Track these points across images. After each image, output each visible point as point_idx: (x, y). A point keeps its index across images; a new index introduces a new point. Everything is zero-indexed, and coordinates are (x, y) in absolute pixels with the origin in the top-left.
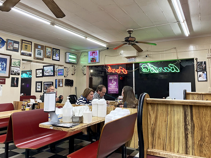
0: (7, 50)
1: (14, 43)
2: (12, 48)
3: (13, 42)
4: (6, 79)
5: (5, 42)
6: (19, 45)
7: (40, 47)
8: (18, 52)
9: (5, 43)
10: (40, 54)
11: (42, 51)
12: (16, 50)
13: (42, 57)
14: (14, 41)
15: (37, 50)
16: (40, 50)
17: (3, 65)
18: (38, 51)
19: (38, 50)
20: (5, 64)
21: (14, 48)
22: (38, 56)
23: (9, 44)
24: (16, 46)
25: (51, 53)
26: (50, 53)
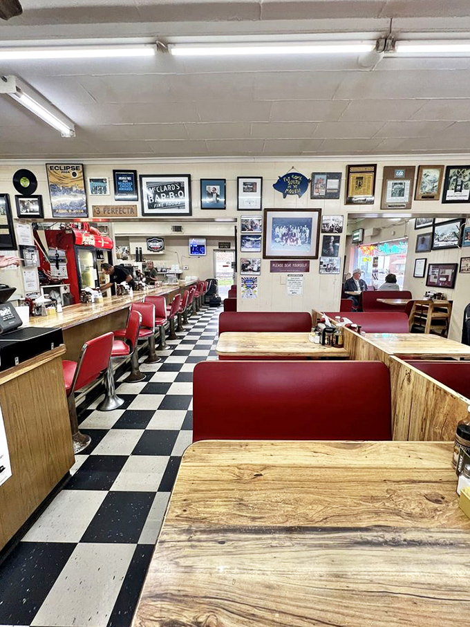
0: (313, 197)
1: (328, 178)
2: (322, 192)
3: (325, 177)
4: (311, 261)
5: (309, 181)
6: (340, 181)
7: (400, 173)
8: (338, 198)
9: (309, 184)
10: (401, 193)
11: (408, 182)
12: (333, 195)
13: (407, 201)
14: (328, 173)
15: (390, 183)
16: (399, 182)
17: (305, 232)
18: (396, 186)
19: (396, 184)
20: (308, 231)
21: (328, 191)
22: (394, 198)
23: (317, 183)
24: (333, 184)
25: (440, 184)
26: (436, 184)
